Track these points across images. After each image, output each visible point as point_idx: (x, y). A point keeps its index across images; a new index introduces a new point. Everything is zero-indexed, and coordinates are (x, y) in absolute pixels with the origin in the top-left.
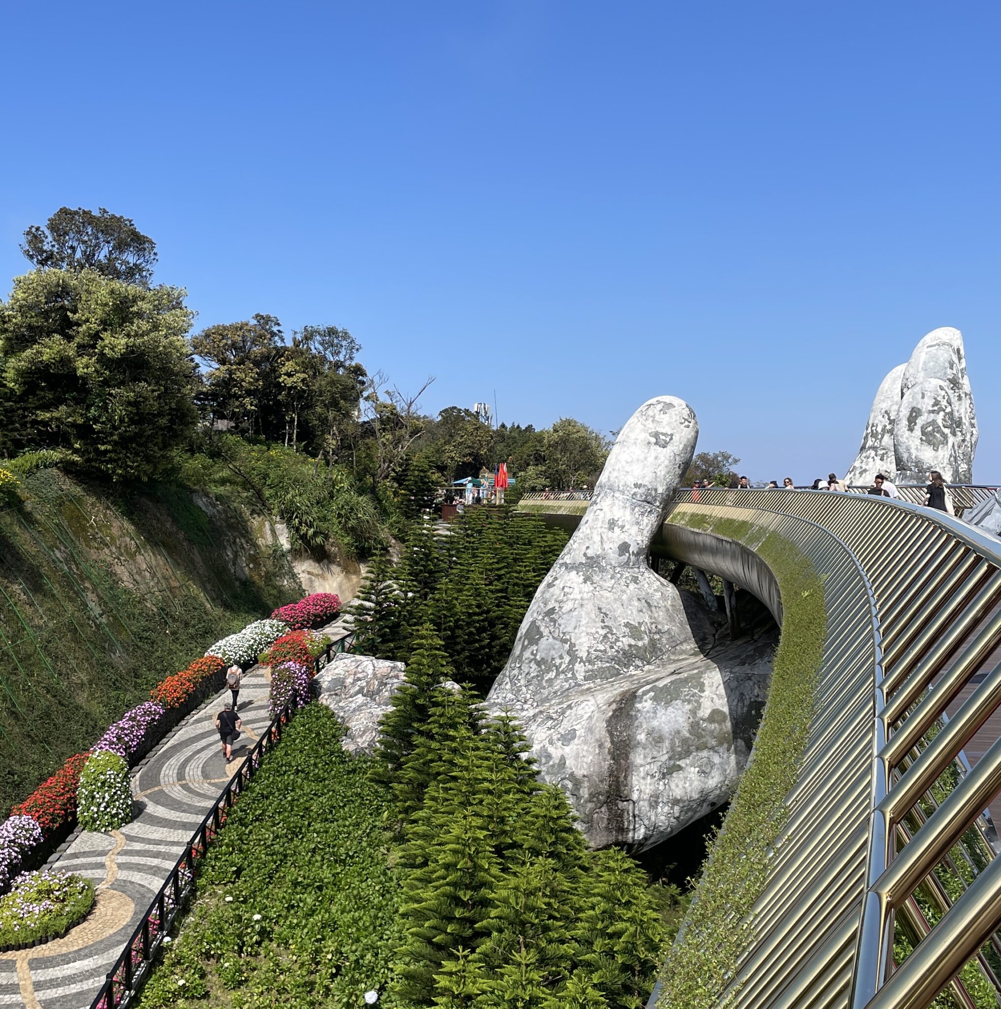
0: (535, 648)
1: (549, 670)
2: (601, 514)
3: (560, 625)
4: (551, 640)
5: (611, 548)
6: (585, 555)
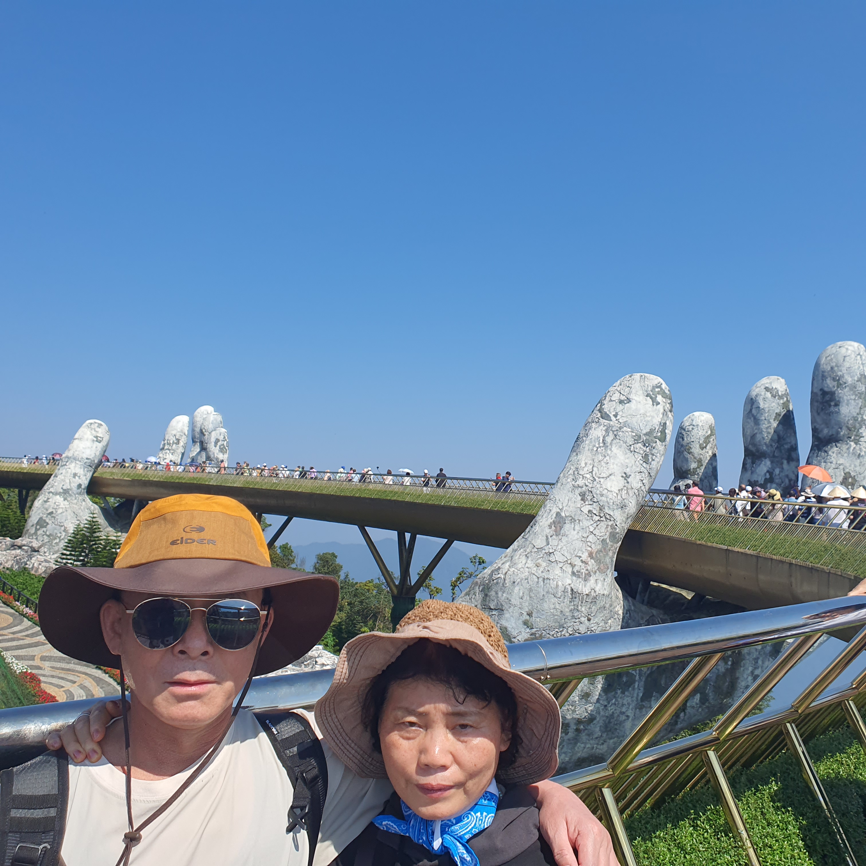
0: (45, 529)
1: (55, 539)
2: (69, 471)
3: (57, 519)
4: (54, 525)
5: (74, 485)
6: (62, 488)
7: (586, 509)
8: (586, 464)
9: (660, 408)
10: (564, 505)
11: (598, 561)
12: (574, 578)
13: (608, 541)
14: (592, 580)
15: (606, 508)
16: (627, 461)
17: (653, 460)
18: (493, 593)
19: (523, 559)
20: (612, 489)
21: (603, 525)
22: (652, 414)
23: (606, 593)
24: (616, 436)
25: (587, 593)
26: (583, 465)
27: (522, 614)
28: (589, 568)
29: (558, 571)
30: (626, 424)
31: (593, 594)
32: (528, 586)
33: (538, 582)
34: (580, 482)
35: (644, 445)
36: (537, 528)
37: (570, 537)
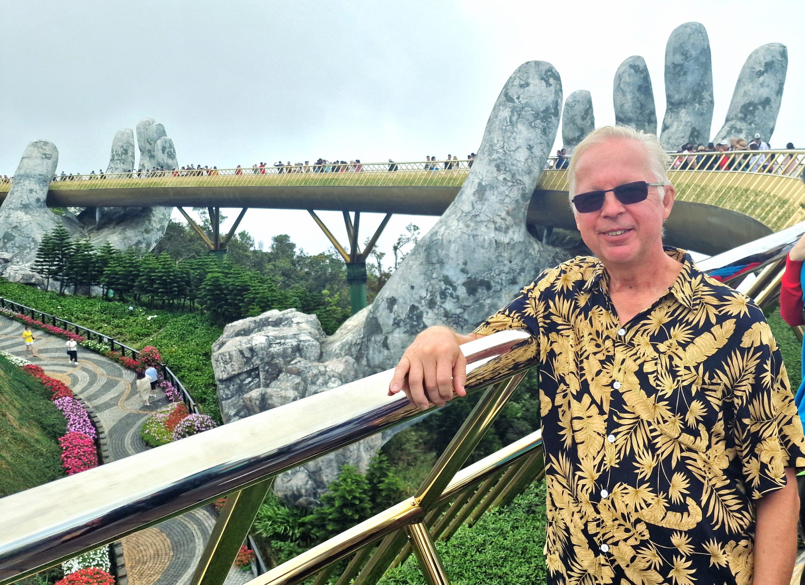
7: (501, 178)
8: (498, 141)
9: (552, 88)
10: (484, 176)
11: (514, 217)
12: (497, 232)
13: (520, 201)
14: (511, 232)
15: (517, 175)
16: (530, 135)
17: (550, 133)
18: (434, 251)
19: (455, 223)
20: (520, 159)
21: (515, 188)
22: (546, 94)
23: (521, 240)
24: (519, 115)
25: (508, 242)
26: (496, 142)
27: (458, 264)
28: (507, 223)
29: (483, 229)
30: (527, 105)
31: (512, 243)
32: (461, 243)
33: (469, 239)
34: (495, 156)
35: (542, 121)
36: (464, 197)
37: (491, 201)
